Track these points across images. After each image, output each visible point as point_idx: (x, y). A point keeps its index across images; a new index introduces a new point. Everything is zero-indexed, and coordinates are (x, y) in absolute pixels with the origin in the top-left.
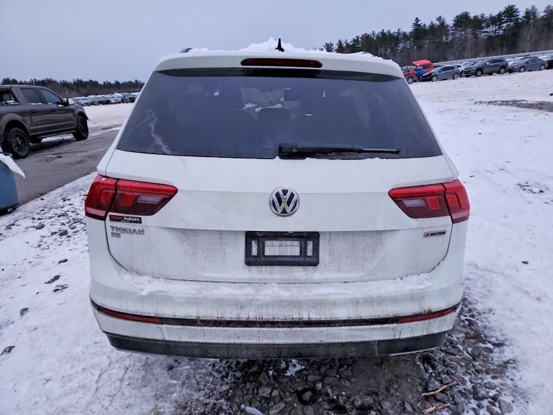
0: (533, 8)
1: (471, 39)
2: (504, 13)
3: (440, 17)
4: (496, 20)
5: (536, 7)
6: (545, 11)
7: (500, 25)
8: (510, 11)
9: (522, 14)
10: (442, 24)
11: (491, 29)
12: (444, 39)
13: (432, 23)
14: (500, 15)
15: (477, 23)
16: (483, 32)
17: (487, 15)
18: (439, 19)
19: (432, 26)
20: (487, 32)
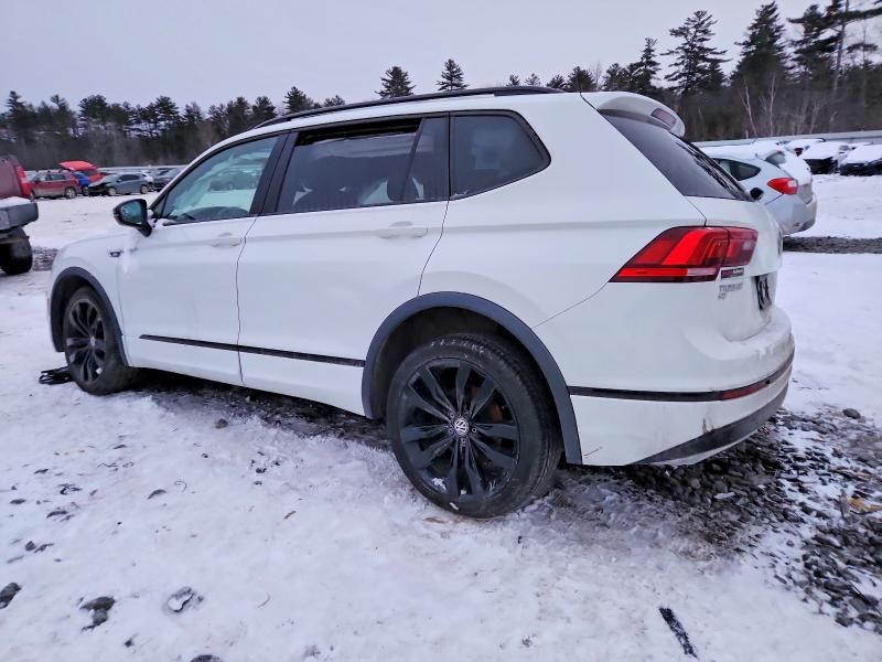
0: (194, 105)
1: (118, 137)
2: (158, 106)
3: (57, 97)
4: (147, 114)
5: (199, 104)
6: (210, 113)
7: (155, 123)
8: (165, 106)
9: (182, 112)
10: (63, 108)
11: (144, 126)
12: (71, 132)
13: (43, 103)
14: (151, 108)
15: (120, 115)
16: (134, 130)
17: (133, 105)
18: (56, 99)
19: (45, 110)
20: (140, 130)
